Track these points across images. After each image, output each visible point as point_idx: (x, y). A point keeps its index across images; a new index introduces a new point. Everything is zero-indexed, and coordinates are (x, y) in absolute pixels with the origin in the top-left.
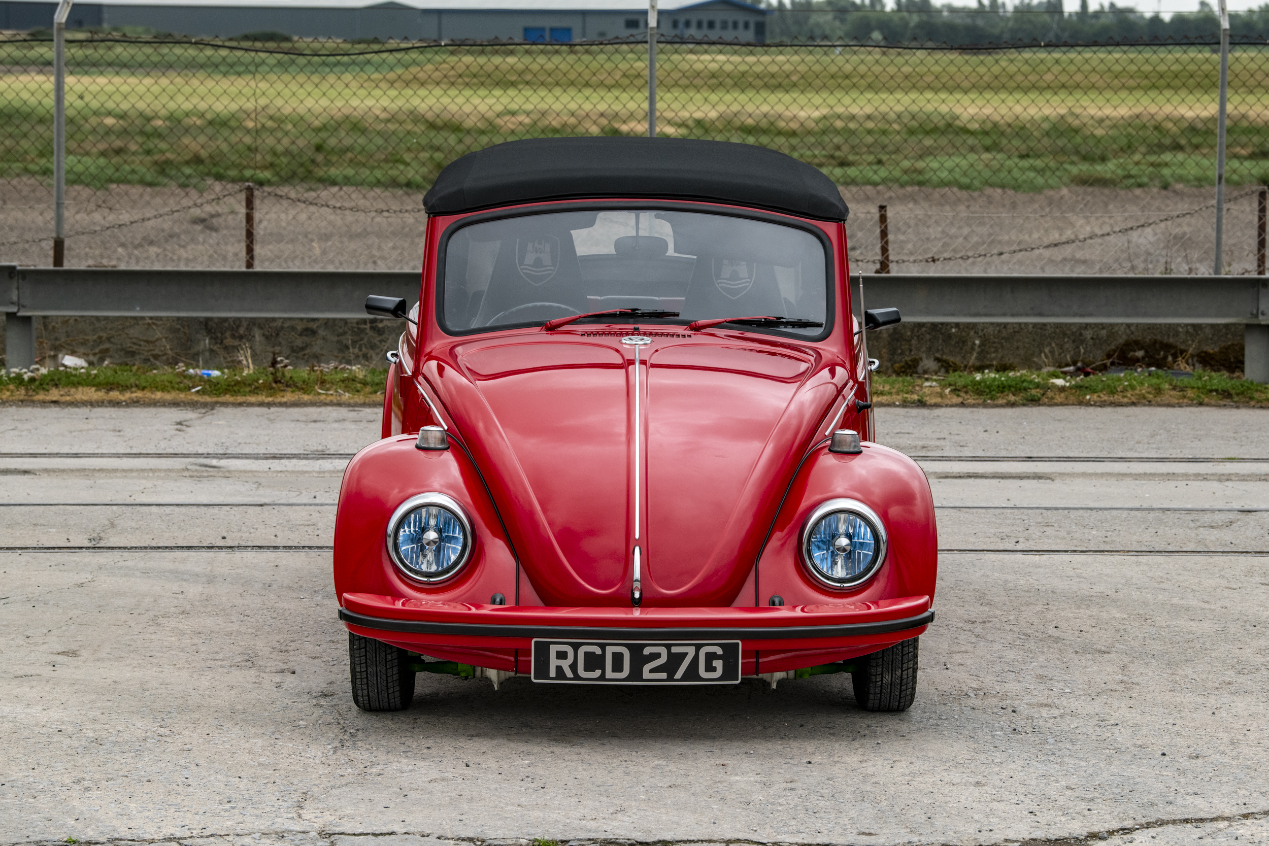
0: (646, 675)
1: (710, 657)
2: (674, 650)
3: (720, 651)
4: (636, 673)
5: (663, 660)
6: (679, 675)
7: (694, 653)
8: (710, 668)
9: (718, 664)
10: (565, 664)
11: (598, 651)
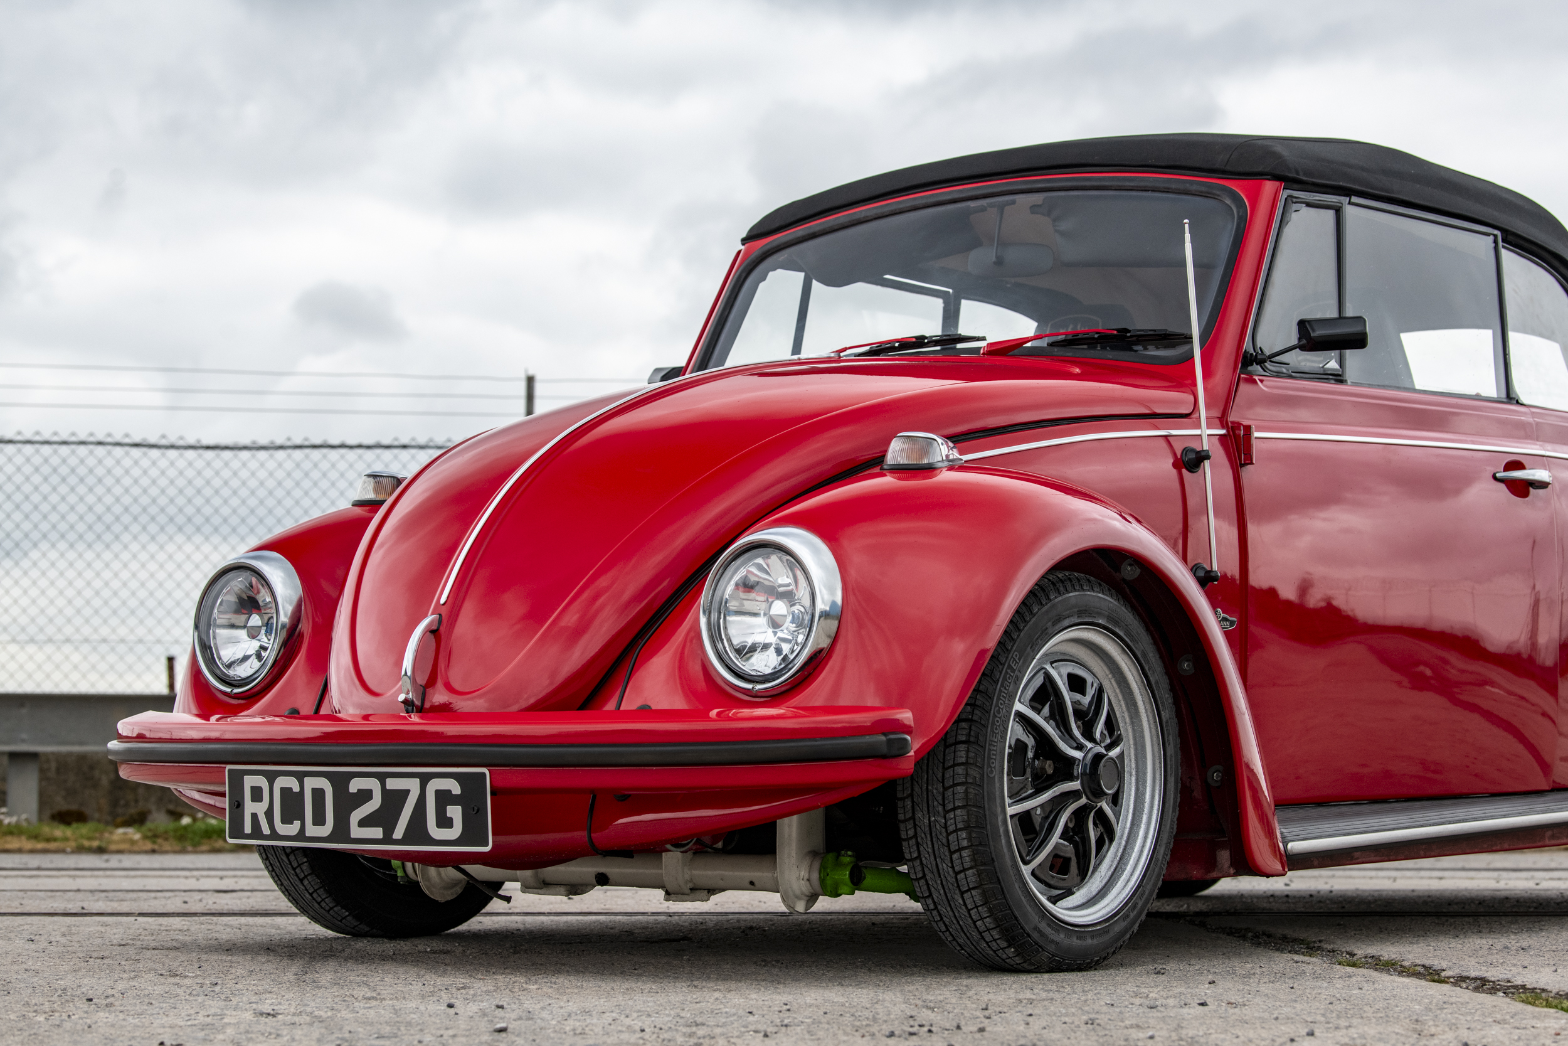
0: (356, 832)
1: (443, 798)
2: (392, 784)
3: (456, 788)
4: (341, 831)
5: (375, 804)
6: (398, 833)
7: (418, 792)
8: (444, 822)
9: (455, 812)
10: (260, 808)
11: (296, 788)
